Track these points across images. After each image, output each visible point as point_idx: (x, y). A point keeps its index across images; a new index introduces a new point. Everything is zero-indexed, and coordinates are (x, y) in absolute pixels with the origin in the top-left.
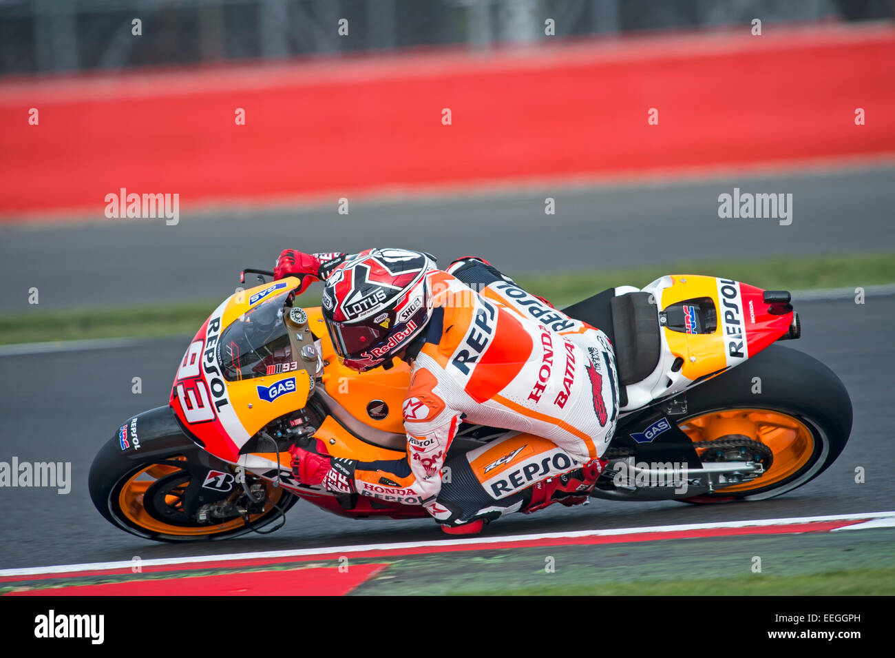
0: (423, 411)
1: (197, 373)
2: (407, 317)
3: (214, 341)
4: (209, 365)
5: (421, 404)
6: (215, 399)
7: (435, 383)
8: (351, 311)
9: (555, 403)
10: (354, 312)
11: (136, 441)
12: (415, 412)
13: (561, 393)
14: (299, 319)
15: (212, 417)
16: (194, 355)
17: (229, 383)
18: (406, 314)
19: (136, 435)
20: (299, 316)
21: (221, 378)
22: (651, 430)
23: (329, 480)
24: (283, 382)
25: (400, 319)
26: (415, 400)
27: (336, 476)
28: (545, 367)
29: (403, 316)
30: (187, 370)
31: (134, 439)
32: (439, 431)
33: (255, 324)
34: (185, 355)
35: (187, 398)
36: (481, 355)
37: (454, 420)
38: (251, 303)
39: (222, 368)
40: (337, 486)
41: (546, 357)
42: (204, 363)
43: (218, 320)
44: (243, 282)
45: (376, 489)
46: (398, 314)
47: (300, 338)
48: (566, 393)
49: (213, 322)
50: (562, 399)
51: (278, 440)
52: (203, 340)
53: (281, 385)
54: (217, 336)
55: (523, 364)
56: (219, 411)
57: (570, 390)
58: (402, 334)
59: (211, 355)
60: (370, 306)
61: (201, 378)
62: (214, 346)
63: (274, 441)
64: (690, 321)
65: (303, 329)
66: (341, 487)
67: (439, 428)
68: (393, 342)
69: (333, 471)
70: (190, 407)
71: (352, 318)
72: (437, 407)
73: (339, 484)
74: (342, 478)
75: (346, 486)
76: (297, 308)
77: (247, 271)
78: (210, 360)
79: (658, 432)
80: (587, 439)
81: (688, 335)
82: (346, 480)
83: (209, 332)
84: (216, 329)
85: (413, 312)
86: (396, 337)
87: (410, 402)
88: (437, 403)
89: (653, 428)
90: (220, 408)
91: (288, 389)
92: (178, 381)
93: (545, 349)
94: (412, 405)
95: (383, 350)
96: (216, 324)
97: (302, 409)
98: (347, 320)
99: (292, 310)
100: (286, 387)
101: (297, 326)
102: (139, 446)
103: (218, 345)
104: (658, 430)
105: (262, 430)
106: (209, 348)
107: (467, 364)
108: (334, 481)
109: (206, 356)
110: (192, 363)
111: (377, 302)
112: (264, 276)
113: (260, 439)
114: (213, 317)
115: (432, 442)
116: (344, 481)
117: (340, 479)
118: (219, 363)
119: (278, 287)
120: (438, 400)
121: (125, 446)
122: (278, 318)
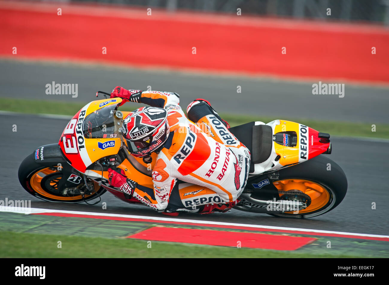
0: (160, 177)
1: (73, 133)
2: (157, 138)
3: (82, 120)
4: (78, 130)
5: (158, 175)
6: (79, 145)
7: (165, 166)
8: (134, 135)
9: (217, 178)
10: (135, 136)
11: (42, 157)
12: (156, 177)
13: (220, 174)
14: (119, 116)
15: (76, 152)
16: (72, 125)
17: (86, 139)
18: (157, 137)
19: (42, 154)
20: (119, 114)
21: (83, 136)
22: (261, 183)
23: (124, 187)
24: (110, 142)
25: (154, 139)
26: (156, 172)
27: (127, 186)
28: (215, 163)
29: (156, 138)
30: (68, 131)
31: (41, 156)
32: (166, 185)
33: (100, 115)
34: (68, 124)
35: (67, 143)
36: (186, 157)
37: (173, 181)
38: (100, 106)
39: (84, 132)
40: (126, 190)
41: (216, 158)
42: (77, 129)
43: (84, 111)
44: (97, 97)
45: (141, 199)
46: (154, 137)
47: (119, 124)
48: (222, 174)
49: (83, 112)
50: (220, 177)
51: (103, 166)
52: (77, 119)
53: (108, 143)
54: (84, 118)
55: (205, 161)
56: (80, 150)
57: (224, 173)
58: (156, 145)
59: (80, 126)
60: (142, 134)
61: (74, 135)
62: (82, 122)
63: (101, 165)
64: (285, 140)
65: (120, 120)
66: (128, 192)
67: (167, 185)
68: (151, 148)
69: (126, 184)
70: (68, 147)
71: (134, 138)
72: (165, 176)
73: (127, 190)
74: (130, 188)
75: (130, 192)
76: (119, 111)
77: (99, 92)
78: (79, 128)
79: (264, 185)
80: (230, 194)
81: (284, 146)
82: (131, 190)
83: (80, 116)
84: (83, 115)
85: (160, 136)
86: (152, 146)
87: (154, 173)
88: (165, 175)
89: (262, 183)
90: (80, 149)
91: (111, 145)
92: (64, 135)
93: (216, 155)
94: (155, 174)
95: (147, 151)
96: (84, 113)
97: (116, 155)
98: (132, 139)
99: (117, 112)
100: (110, 144)
101: (118, 119)
102: (43, 159)
103: (83, 122)
104: (264, 183)
105: (97, 161)
106: (79, 123)
107: (180, 159)
108: (126, 188)
109: (78, 126)
110: (71, 128)
111: (145, 132)
112: (106, 95)
113: (96, 164)
114: (83, 110)
115: (163, 190)
116: (130, 190)
117: (128, 188)
118: (83, 130)
119: (113, 101)
120: (166, 174)
121: (37, 158)
122: (110, 114)
